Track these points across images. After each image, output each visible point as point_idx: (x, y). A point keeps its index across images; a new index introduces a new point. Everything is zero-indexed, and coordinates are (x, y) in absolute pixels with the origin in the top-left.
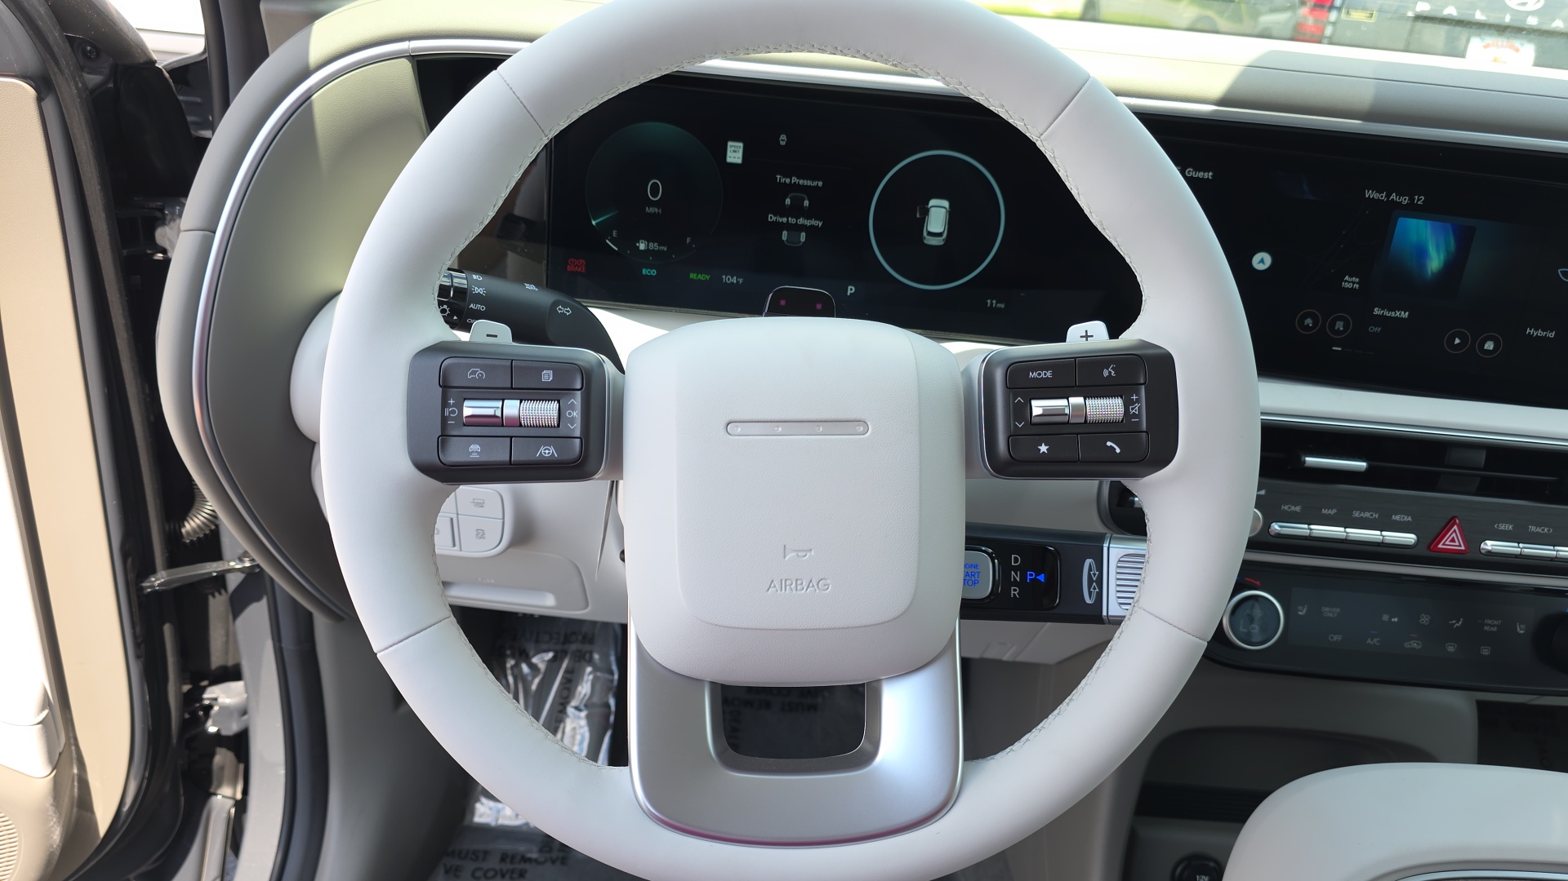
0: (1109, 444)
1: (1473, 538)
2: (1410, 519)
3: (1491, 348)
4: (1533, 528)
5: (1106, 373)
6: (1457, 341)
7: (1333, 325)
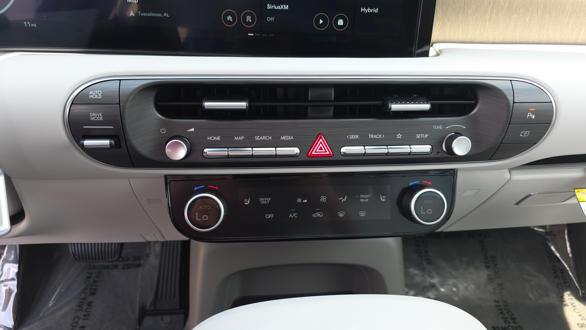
1: (335, 145)
2: (292, 138)
3: (342, 24)
4: (371, 136)
6: (321, 22)
7: (244, 18)
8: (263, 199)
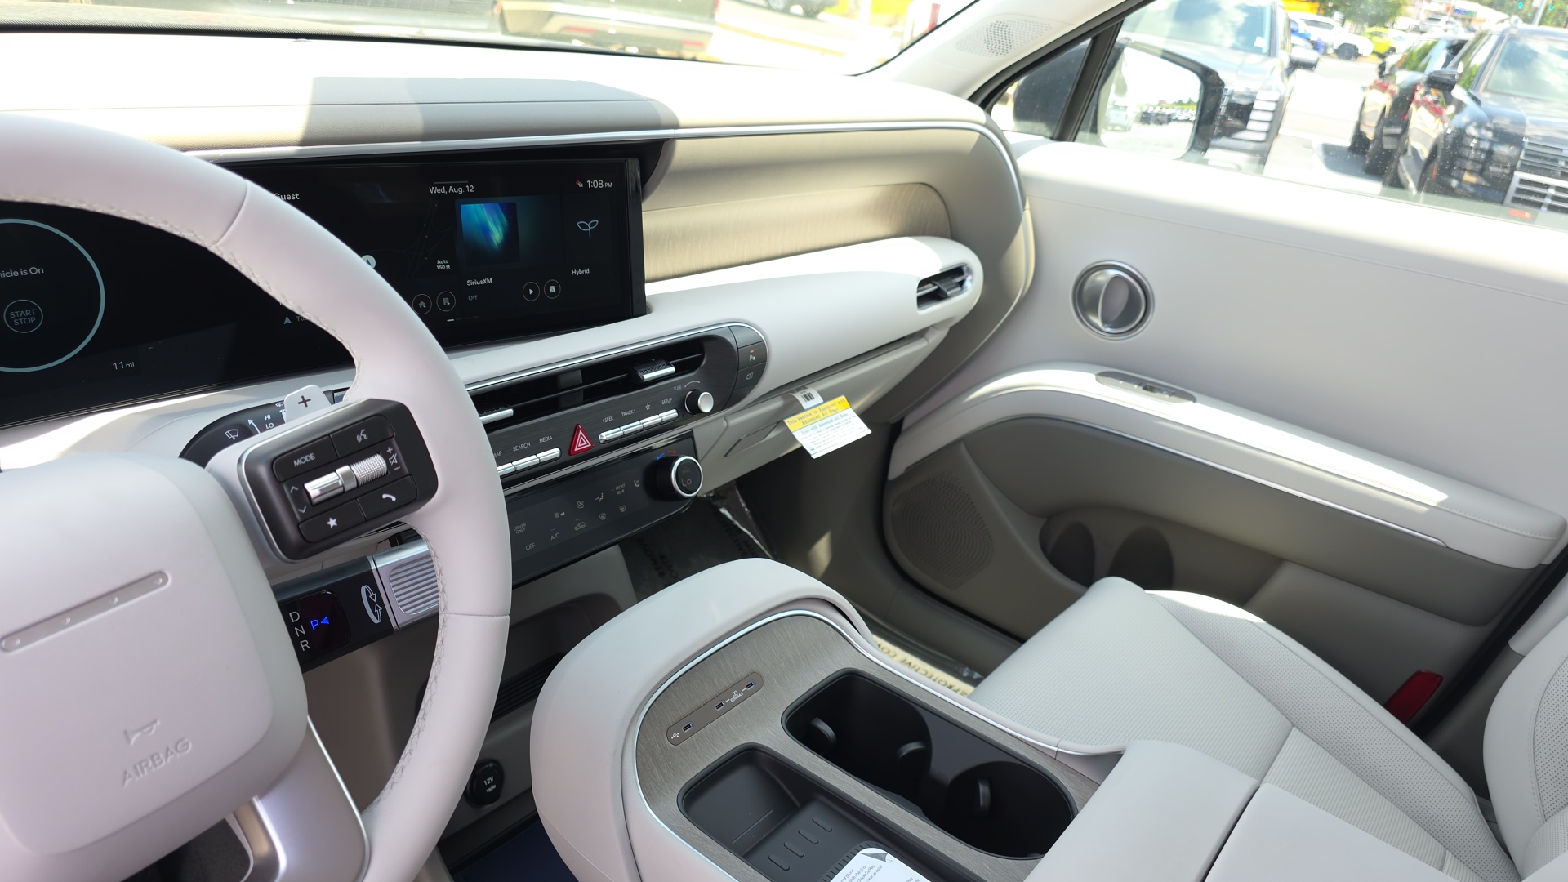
0: (384, 496)
1: (593, 436)
2: (551, 437)
3: (554, 290)
4: (624, 414)
5: (359, 439)
6: (531, 292)
7: (441, 301)
8: (517, 528)
